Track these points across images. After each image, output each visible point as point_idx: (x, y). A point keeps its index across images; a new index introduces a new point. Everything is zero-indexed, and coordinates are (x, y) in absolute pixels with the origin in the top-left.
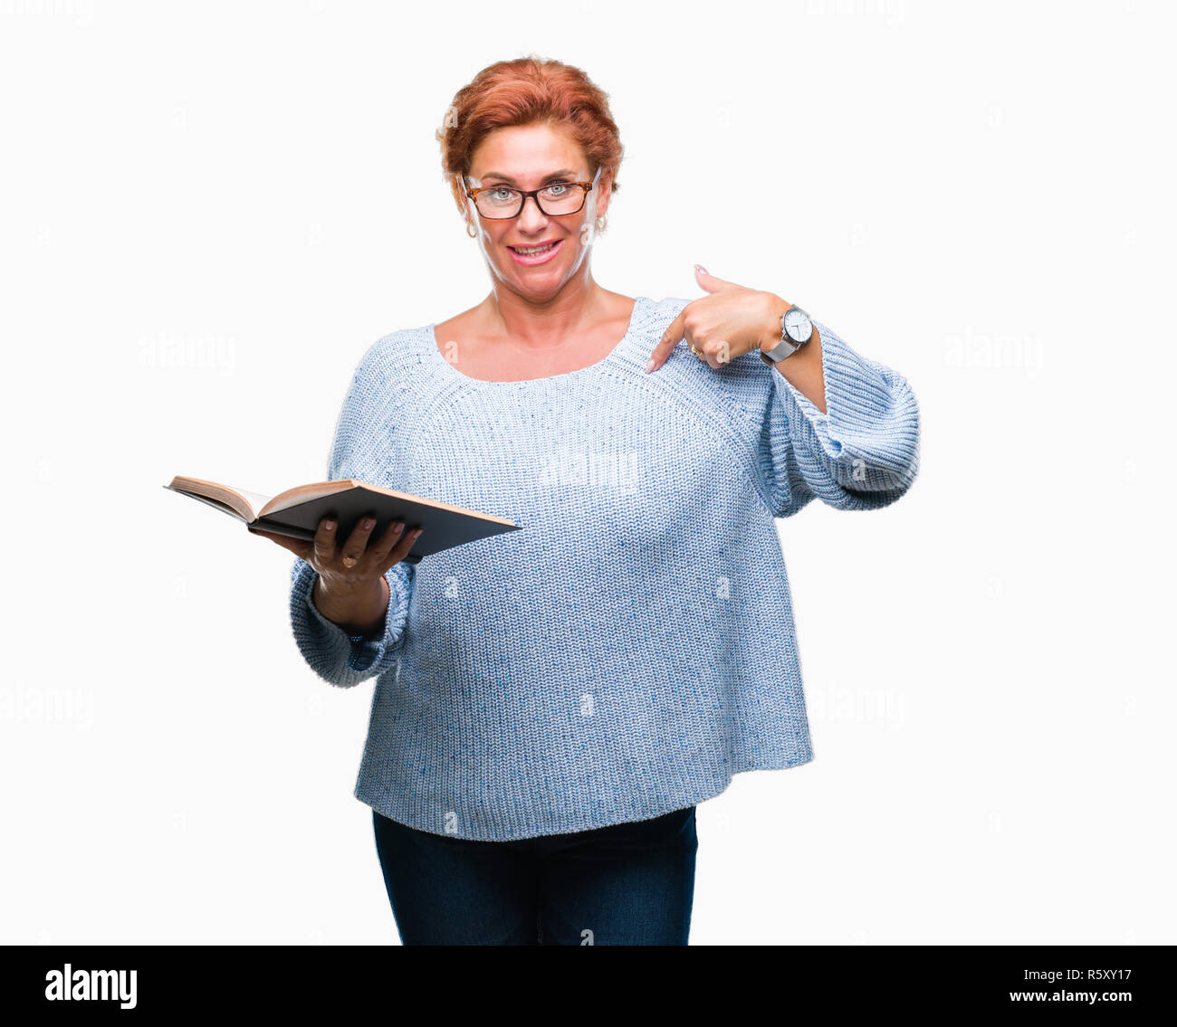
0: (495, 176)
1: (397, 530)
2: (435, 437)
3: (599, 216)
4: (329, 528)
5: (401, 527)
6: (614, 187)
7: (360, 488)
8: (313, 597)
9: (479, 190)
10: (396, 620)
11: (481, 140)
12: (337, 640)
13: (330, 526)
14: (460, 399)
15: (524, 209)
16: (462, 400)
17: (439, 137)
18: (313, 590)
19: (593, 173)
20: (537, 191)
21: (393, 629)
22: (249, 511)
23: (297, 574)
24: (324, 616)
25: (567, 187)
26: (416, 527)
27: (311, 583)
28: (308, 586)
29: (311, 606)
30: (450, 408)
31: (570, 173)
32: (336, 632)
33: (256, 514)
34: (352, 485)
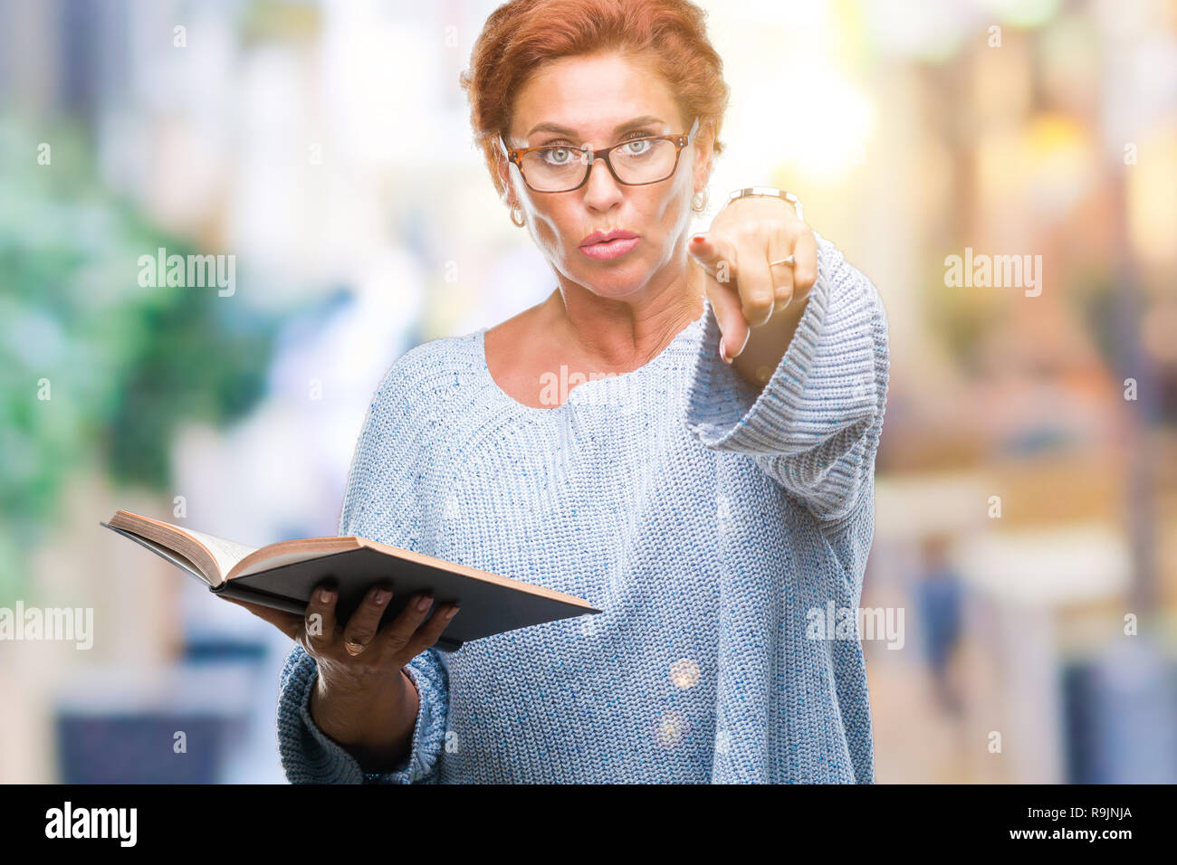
0: (547, 128)
1: (421, 608)
2: (469, 487)
3: (696, 191)
4: (325, 601)
5: (426, 604)
6: (717, 147)
7: (367, 549)
8: (309, 708)
9: (525, 151)
10: (428, 744)
11: (527, 78)
12: (342, 771)
13: (326, 598)
14: (508, 436)
15: (591, 177)
16: (511, 437)
17: (466, 82)
18: (310, 698)
19: (688, 126)
20: (608, 151)
21: (422, 755)
22: (214, 570)
23: (287, 678)
24: (325, 735)
25: (652, 141)
26: (451, 603)
27: (307, 689)
28: (303, 694)
29: (307, 721)
30: (493, 449)
31: (654, 121)
32: (342, 759)
33: (224, 575)
34: (357, 544)
